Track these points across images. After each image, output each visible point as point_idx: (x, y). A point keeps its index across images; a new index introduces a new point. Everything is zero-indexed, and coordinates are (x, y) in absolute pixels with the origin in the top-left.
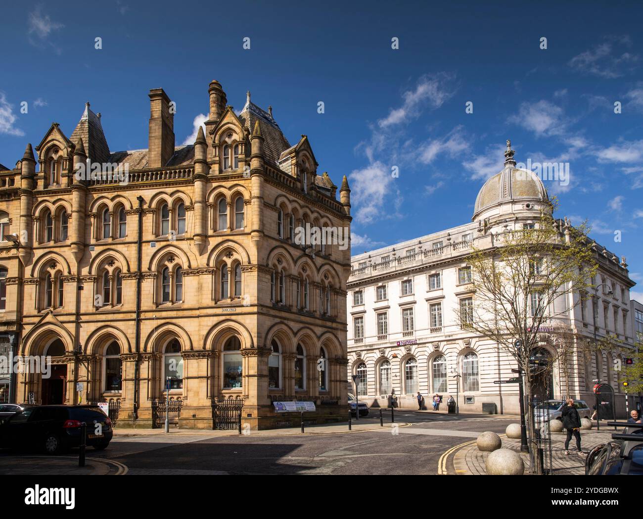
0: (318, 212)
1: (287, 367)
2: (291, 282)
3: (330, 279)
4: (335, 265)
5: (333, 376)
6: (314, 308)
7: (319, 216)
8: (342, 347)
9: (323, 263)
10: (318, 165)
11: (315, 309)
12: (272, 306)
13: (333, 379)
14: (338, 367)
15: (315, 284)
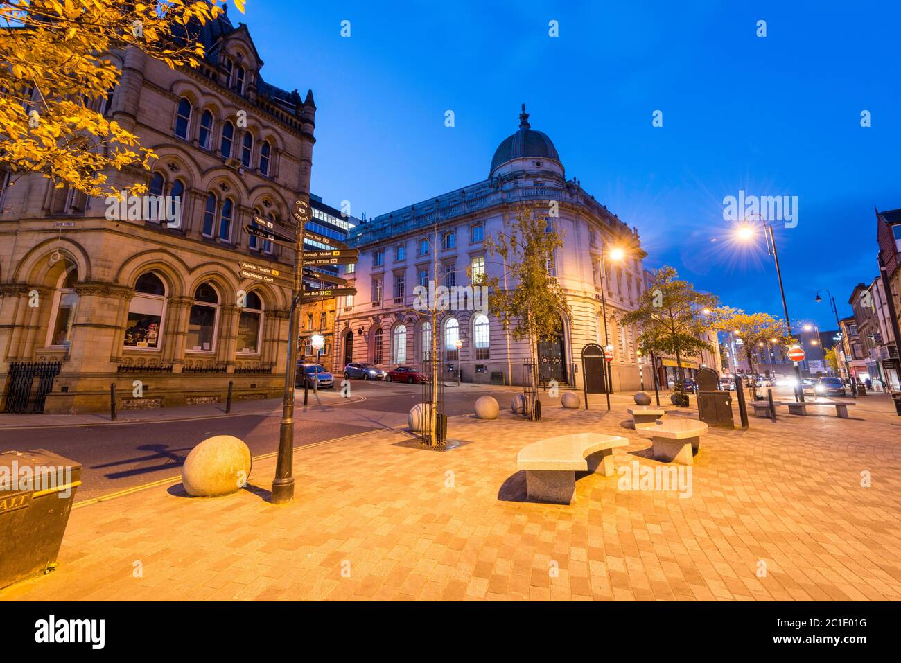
0: (256, 119)
1: (173, 317)
2: (193, 199)
3: (274, 207)
4: (282, 191)
5: (268, 334)
6: (237, 239)
7: (258, 124)
8: (285, 296)
9: (261, 184)
10: (263, 64)
11: (239, 242)
12: (144, 225)
13: (268, 338)
14: (278, 322)
15: (242, 208)
